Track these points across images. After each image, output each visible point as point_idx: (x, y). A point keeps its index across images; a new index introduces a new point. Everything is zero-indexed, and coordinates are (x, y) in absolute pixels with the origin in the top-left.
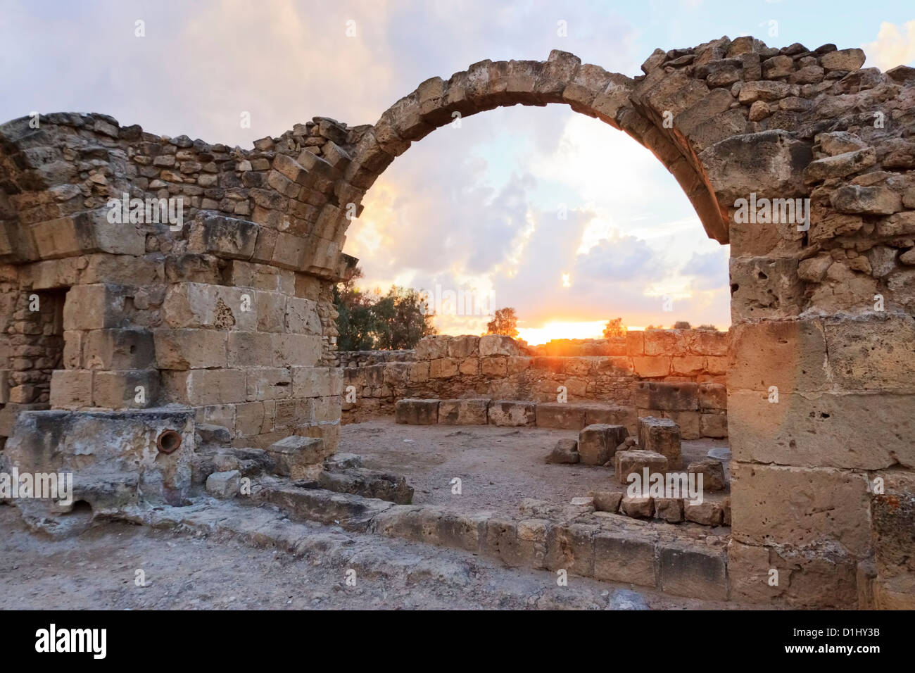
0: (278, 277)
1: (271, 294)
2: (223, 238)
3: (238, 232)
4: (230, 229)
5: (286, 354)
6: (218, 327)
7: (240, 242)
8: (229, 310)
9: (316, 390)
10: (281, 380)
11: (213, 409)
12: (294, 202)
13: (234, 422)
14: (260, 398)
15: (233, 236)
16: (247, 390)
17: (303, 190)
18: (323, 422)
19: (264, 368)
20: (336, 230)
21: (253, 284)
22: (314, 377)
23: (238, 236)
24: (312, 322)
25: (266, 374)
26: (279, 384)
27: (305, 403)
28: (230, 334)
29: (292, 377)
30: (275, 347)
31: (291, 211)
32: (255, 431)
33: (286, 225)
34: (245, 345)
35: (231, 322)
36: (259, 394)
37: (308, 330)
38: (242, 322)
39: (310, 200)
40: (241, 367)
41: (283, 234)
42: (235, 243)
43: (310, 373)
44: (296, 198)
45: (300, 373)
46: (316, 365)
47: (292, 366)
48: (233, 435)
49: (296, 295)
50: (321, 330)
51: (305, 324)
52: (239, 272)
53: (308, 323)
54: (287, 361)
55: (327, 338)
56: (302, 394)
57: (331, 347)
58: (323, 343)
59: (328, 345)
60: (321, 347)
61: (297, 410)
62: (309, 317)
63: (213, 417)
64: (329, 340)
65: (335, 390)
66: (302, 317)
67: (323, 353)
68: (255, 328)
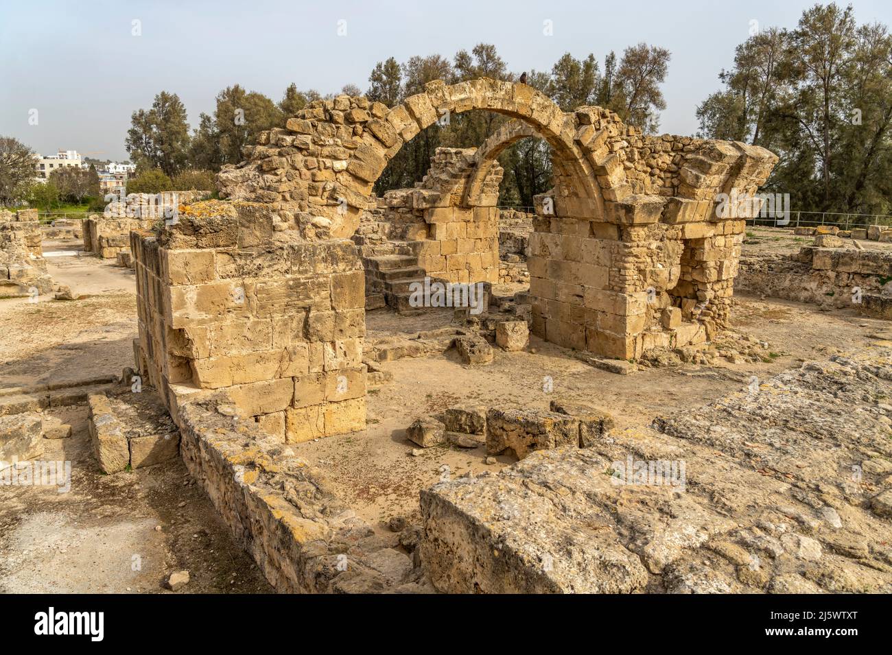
0: (577, 226)
1: (571, 237)
5: (580, 277)
9: (602, 306)
10: (578, 292)
11: (536, 298)
13: (547, 310)
14: (562, 300)
16: (556, 294)
17: (561, 170)
18: (608, 331)
19: (566, 283)
21: (561, 231)
22: (600, 296)
24: (601, 257)
25: (567, 287)
26: (578, 296)
27: (593, 313)
28: (547, 260)
29: (584, 292)
30: (573, 271)
32: (559, 319)
33: (566, 192)
34: (555, 267)
35: (548, 253)
36: (562, 296)
37: (599, 263)
38: (554, 254)
40: (552, 280)
41: (568, 198)
43: (597, 293)
45: (589, 291)
46: (604, 289)
47: (586, 286)
48: (547, 316)
49: (589, 237)
50: (608, 264)
51: (595, 257)
52: (553, 224)
53: (598, 257)
54: (580, 281)
55: (617, 269)
56: (590, 306)
57: (621, 277)
58: (612, 273)
59: (618, 276)
60: (608, 276)
61: (586, 316)
62: (599, 252)
63: (536, 303)
64: (619, 272)
65: (619, 311)
66: (593, 253)
67: (613, 281)
68: (561, 257)
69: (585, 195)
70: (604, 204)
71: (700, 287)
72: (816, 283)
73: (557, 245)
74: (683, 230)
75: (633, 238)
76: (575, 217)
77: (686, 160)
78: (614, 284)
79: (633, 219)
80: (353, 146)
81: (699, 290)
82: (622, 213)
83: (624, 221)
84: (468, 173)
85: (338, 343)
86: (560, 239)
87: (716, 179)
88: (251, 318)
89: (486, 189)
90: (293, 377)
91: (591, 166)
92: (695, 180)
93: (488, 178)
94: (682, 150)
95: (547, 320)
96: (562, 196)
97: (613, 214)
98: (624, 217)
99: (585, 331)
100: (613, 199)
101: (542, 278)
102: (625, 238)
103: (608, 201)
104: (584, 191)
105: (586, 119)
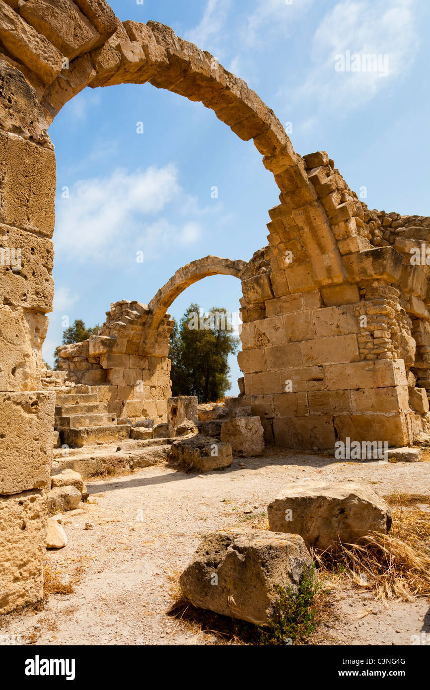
0: (302, 300)
1: (296, 314)
2: (249, 292)
4: (250, 286)
5: (315, 356)
6: (259, 347)
7: (259, 290)
8: (264, 334)
9: (354, 382)
10: (314, 376)
11: (256, 397)
13: (273, 407)
14: (293, 391)
15: (254, 289)
16: (282, 386)
17: (281, 234)
18: (370, 413)
19: (296, 368)
20: (319, 245)
21: (281, 311)
22: (349, 370)
23: (256, 287)
24: (342, 324)
25: (297, 373)
26: (315, 380)
27: (342, 394)
28: (266, 349)
29: (323, 373)
30: (305, 352)
32: (291, 414)
33: (287, 262)
34: (278, 355)
35: (266, 342)
37: (340, 332)
38: (274, 339)
40: (276, 370)
41: (289, 269)
42: (257, 292)
43: (344, 368)
45: (332, 369)
46: (353, 361)
47: (324, 364)
48: (273, 415)
49: (321, 307)
50: (355, 329)
51: (334, 327)
52: (269, 308)
53: (338, 327)
54: (317, 361)
55: (368, 333)
56: (336, 387)
57: (376, 341)
58: (362, 340)
59: (371, 340)
60: (356, 342)
61: (332, 401)
62: (338, 320)
63: (257, 403)
64: (372, 335)
65: (383, 382)
66: (329, 323)
67: (364, 348)
68: (285, 341)
69: (318, 252)
70: (341, 260)
73: (276, 329)
76: (299, 291)
77: (397, 234)
78: (366, 351)
82: (368, 264)
83: (371, 271)
84: (144, 321)
86: (280, 320)
89: (159, 339)
91: (326, 212)
93: (161, 329)
94: (391, 226)
95: (274, 420)
96: (281, 270)
97: (356, 267)
98: (371, 268)
99: (333, 421)
100: (353, 250)
101: (261, 372)
102: (370, 297)
103: (347, 254)
104: (316, 246)
105: (316, 160)
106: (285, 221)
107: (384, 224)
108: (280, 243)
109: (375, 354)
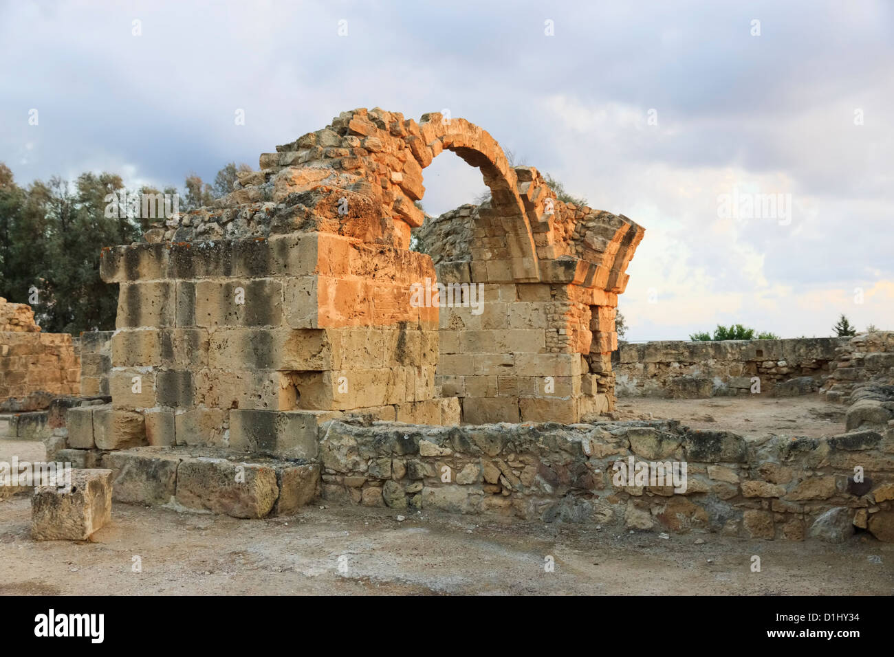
0: (499, 291)
1: (492, 303)
2: (447, 275)
3: (455, 270)
4: (449, 269)
5: (507, 345)
6: (453, 329)
7: (458, 275)
8: (460, 318)
9: (539, 371)
10: (505, 362)
11: (448, 378)
12: (486, 240)
13: (464, 387)
14: (484, 373)
15: (452, 273)
16: (475, 368)
17: (487, 231)
18: (550, 397)
19: (488, 354)
20: (522, 249)
22: (536, 361)
23: (455, 272)
24: (534, 319)
25: (490, 358)
26: (505, 365)
27: (529, 381)
28: (460, 333)
29: (514, 360)
30: (498, 340)
31: (488, 246)
32: (481, 395)
33: (489, 255)
34: (473, 339)
35: (461, 325)
36: (484, 370)
37: (532, 326)
38: (469, 325)
39: (497, 234)
40: (469, 353)
41: (490, 262)
42: (455, 277)
43: (532, 358)
44: (486, 236)
45: (521, 358)
46: (540, 352)
47: (515, 353)
48: (464, 395)
49: (517, 301)
50: (544, 325)
51: (527, 321)
53: (530, 321)
54: (509, 349)
55: (555, 330)
56: (525, 373)
57: (560, 338)
58: (549, 335)
59: (556, 336)
60: (544, 337)
61: (519, 385)
62: (531, 315)
63: (448, 382)
64: (558, 332)
65: (562, 372)
66: (523, 317)
67: (551, 342)
68: (480, 328)
69: (519, 254)
70: (540, 263)
71: (594, 359)
72: (627, 376)
74: (592, 295)
75: (569, 297)
76: (496, 282)
77: (588, 228)
78: (553, 345)
79: (573, 276)
80: (404, 159)
81: (593, 362)
82: (561, 271)
83: (561, 278)
85: (423, 368)
87: (614, 246)
88: (370, 326)
90: (394, 405)
91: (533, 222)
92: (602, 246)
94: (583, 219)
95: (464, 400)
96: (482, 260)
97: (550, 272)
98: (563, 275)
99: (519, 402)
100: (549, 257)
101: (454, 354)
102: (559, 298)
103: (544, 259)
104: (519, 249)
105: (526, 176)
106: (492, 220)
107: (577, 217)
108: (485, 237)
109: (559, 348)
